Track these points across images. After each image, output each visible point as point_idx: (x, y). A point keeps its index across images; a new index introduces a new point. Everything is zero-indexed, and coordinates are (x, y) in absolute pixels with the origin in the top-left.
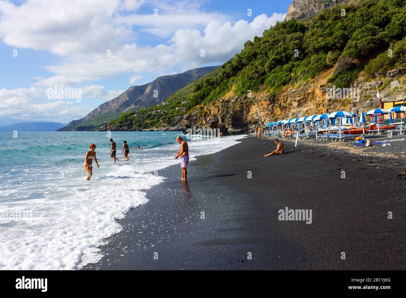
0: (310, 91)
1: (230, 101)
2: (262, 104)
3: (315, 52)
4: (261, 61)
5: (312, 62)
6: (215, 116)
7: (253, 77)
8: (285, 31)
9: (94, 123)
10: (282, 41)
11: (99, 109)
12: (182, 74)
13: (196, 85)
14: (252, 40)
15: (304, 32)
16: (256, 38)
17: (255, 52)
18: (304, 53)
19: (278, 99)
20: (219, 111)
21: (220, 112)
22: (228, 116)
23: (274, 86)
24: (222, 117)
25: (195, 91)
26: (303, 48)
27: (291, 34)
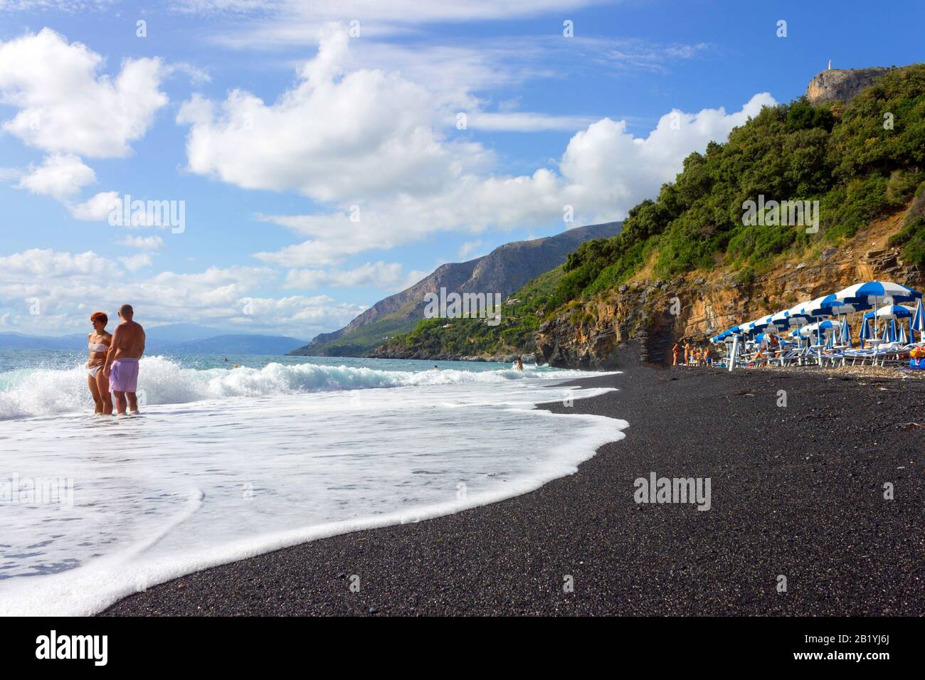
0: (842, 267)
1: (642, 291)
2: (721, 299)
3: (858, 172)
4: (721, 196)
5: (849, 197)
6: (607, 325)
7: (700, 234)
8: (782, 126)
9: (361, 341)
10: (773, 150)
11: (375, 311)
12: (554, 238)
13: (569, 256)
14: (703, 152)
15: (829, 129)
16: (712, 146)
17: (708, 177)
18: (829, 176)
19: (760, 287)
20: (615, 313)
21: (619, 315)
22: (638, 326)
23: (752, 255)
24: (622, 328)
25: (568, 269)
26: (825, 164)
27: (796, 133)
